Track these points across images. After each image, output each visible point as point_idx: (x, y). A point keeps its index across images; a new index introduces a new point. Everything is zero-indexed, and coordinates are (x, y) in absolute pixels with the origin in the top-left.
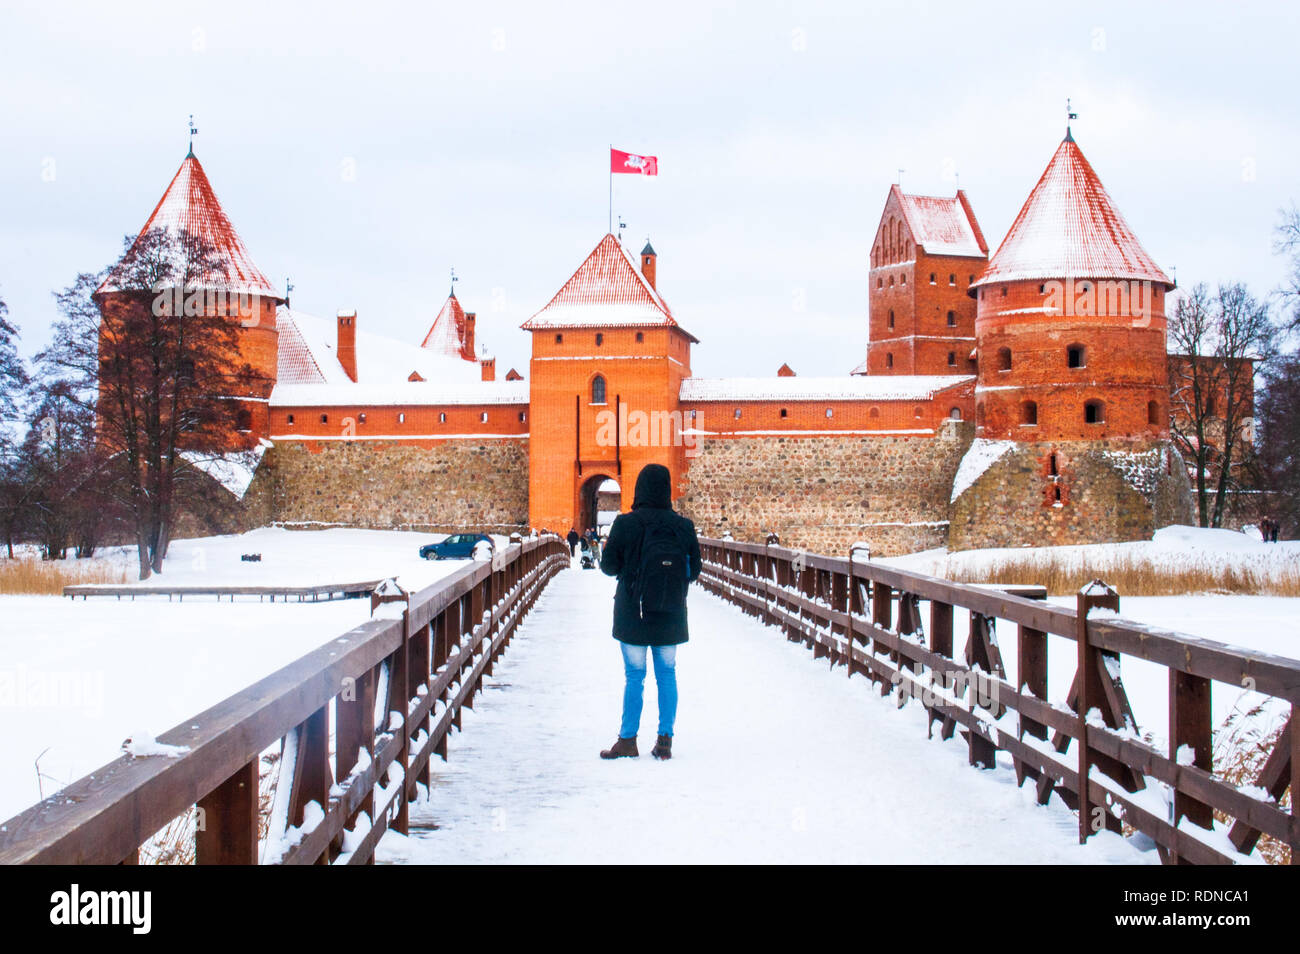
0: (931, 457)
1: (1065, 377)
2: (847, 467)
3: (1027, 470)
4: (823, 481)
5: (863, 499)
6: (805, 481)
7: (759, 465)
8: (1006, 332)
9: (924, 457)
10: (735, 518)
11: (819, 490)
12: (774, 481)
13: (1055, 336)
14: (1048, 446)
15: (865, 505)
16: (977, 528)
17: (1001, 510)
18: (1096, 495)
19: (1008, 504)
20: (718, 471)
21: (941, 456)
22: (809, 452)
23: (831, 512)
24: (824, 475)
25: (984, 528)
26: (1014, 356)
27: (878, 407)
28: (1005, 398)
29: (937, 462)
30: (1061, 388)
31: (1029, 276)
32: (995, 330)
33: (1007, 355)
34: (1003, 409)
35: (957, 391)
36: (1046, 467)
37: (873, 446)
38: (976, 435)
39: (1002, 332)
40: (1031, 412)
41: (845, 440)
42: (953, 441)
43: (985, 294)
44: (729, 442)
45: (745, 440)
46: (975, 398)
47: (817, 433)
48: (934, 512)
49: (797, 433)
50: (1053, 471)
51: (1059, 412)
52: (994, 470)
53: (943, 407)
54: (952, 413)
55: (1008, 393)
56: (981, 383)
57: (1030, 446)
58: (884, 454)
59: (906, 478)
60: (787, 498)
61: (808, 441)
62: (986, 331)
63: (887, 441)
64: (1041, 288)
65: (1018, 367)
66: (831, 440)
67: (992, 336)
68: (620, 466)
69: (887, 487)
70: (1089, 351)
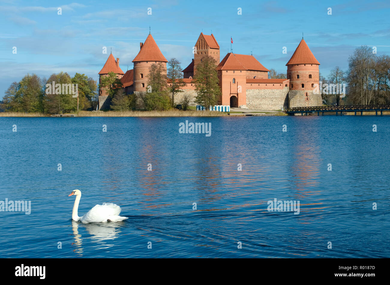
0: (282, 93)
1: (309, 79)
2: (269, 94)
3: (303, 95)
4: (265, 97)
5: (272, 100)
6: (263, 97)
7: (255, 94)
8: (298, 72)
9: (281, 93)
10: (251, 103)
11: (265, 98)
12: (258, 97)
13: (307, 73)
14: (306, 91)
15: (272, 101)
17: (298, 102)
19: (300, 100)
20: (248, 95)
21: (284, 93)
23: (267, 102)
24: (266, 96)
25: (295, 105)
26: (300, 76)
27: (274, 84)
28: (298, 83)
29: (283, 94)
30: (308, 82)
31: (302, 63)
32: (296, 72)
33: (298, 76)
34: (297, 85)
35: (286, 82)
36: (305, 94)
37: (274, 91)
38: (290, 89)
39: (297, 72)
40: (303, 86)
41: (269, 90)
42: (286, 90)
43: (293, 65)
44: (250, 90)
45: (253, 90)
46: (290, 83)
47: (265, 88)
48: (283, 102)
49: (261, 88)
50: (307, 95)
51: (308, 85)
52: (297, 95)
53: (284, 84)
54: (286, 85)
55: (299, 82)
56: (292, 81)
57: (303, 91)
58: (275, 92)
59: (279, 96)
60: (260, 100)
61: (263, 90)
62: (293, 72)
63: (276, 90)
64: (305, 65)
65: (301, 78)
66: (267, 90)
67: (295, 72)
68: (237, 94)
69: (276, 98)
70: (312, 76)
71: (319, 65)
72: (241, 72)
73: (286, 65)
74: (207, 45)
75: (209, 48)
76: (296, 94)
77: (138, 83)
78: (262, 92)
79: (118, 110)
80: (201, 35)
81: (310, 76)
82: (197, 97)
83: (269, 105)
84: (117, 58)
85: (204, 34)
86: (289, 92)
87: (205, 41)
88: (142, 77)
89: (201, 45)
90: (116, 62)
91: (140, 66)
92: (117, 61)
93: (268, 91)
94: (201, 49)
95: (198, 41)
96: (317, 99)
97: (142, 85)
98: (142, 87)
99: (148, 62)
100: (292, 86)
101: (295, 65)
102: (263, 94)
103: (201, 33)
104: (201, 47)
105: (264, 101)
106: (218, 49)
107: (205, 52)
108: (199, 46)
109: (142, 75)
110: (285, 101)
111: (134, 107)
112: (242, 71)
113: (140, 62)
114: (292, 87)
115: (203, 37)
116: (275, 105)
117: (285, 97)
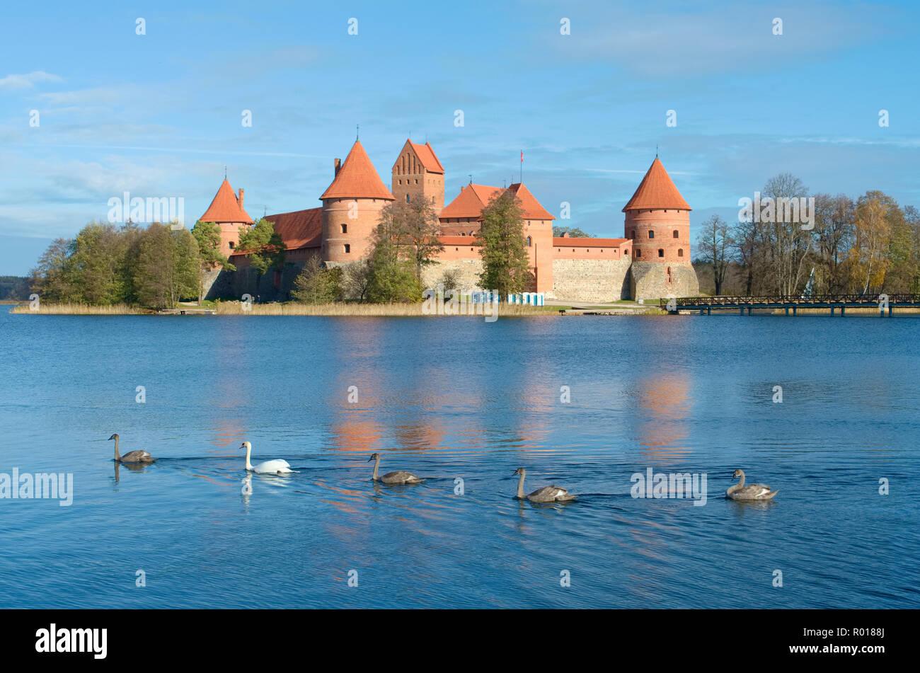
0: (619, 267)
1: (674, 240)
2: (594, 270)
3: (661, 272)
4: (586, 275)
5: (599, 281)
6: (581, 275)
7: (566, 269)
8: (652, 225)
9: (617, 267)
10: (558, 288)
11: (585, 277)
12: (571, 275)
13: (670, 227)
14: (667, 264)
15: (599, 283)
16: (645, 291)
17: (652, 285)
18: (682, 280)
19: (655, 283)
21: (622, 267)
22: (582, 264)
23: (589, 285)
24: (587, 273)
25: (647, 292)
26: (655, 233)
27: (603, 249)
28: (653, 248)
29: (621, 269)
30: (671, 245)
31: (661, 207)
32: (647, 224)
33: (651, 234)
34: (650, 252)
35: (627, 244)
36: (666, 271)
37: (602, 262)
38: (634, 259)
39: (650, 225)
40: (661, 253)
41: (593, 261)
42: (626, 261)
43: (639, 211)
44: (557, 260)
45: (562, 260)
46: (634, 247)
47: (585, 258)
48: (620, 286)
49: (578, 258)
50: (669, 272)
51: (671, 253)
52: (650, 272)
53: (623, 250)
54: (626, 252)
55: (653, 246)
56: (638, 242)
57: (662, 264)
58: (605, 265)
59: (613, 275)
60: (575, 281)
61: (582, 260)
62: (641, 224)
63: (606, 261)
64: (665, 211)
65: (657, 237)
66: (589, 261)
67: (644, 226)
68: (536, 270)
69: (607, 277)
70: (679, 233)
71: (690, 210)
72: (543, 223)
73: (623, 211)
74: (421, 166)
75: (425, 171)
76: (647, 269)
77: (336, 244)
78: (580, 265)
79: (310, 301)
80: (408, 144)
81: (676, 234)
82: (481, 276)
83: (594, 291)
84: (240, 189)
85: (413, 142)
86: (631, 266)
87: (416, 157)
88: (345, 231)
89: (407, 164)
90: (237, 199)
91: (340, 209)
92: (240, 195)
93: (592, 263)
94: (407, 174)
95: (402, 156)
96: (689, 282)
97: (344, 248)
98: (345, 252)
99: (358, 200)
100: (637, 254)
101: (646, 210)
102: (581, 269)
103: (408, 141)
104: (407, 168)
105: (583, 284)
106: (441, 174)
107: (417, 180)
108: (402, 168)
109: (345, 227)
110: (624, 284)
111: (338, 296)
112: (545, 221)
113: (340, 200)
114: (639, 255)
115: (413, 148)
116: (605, 292)
117: (624, 275)
